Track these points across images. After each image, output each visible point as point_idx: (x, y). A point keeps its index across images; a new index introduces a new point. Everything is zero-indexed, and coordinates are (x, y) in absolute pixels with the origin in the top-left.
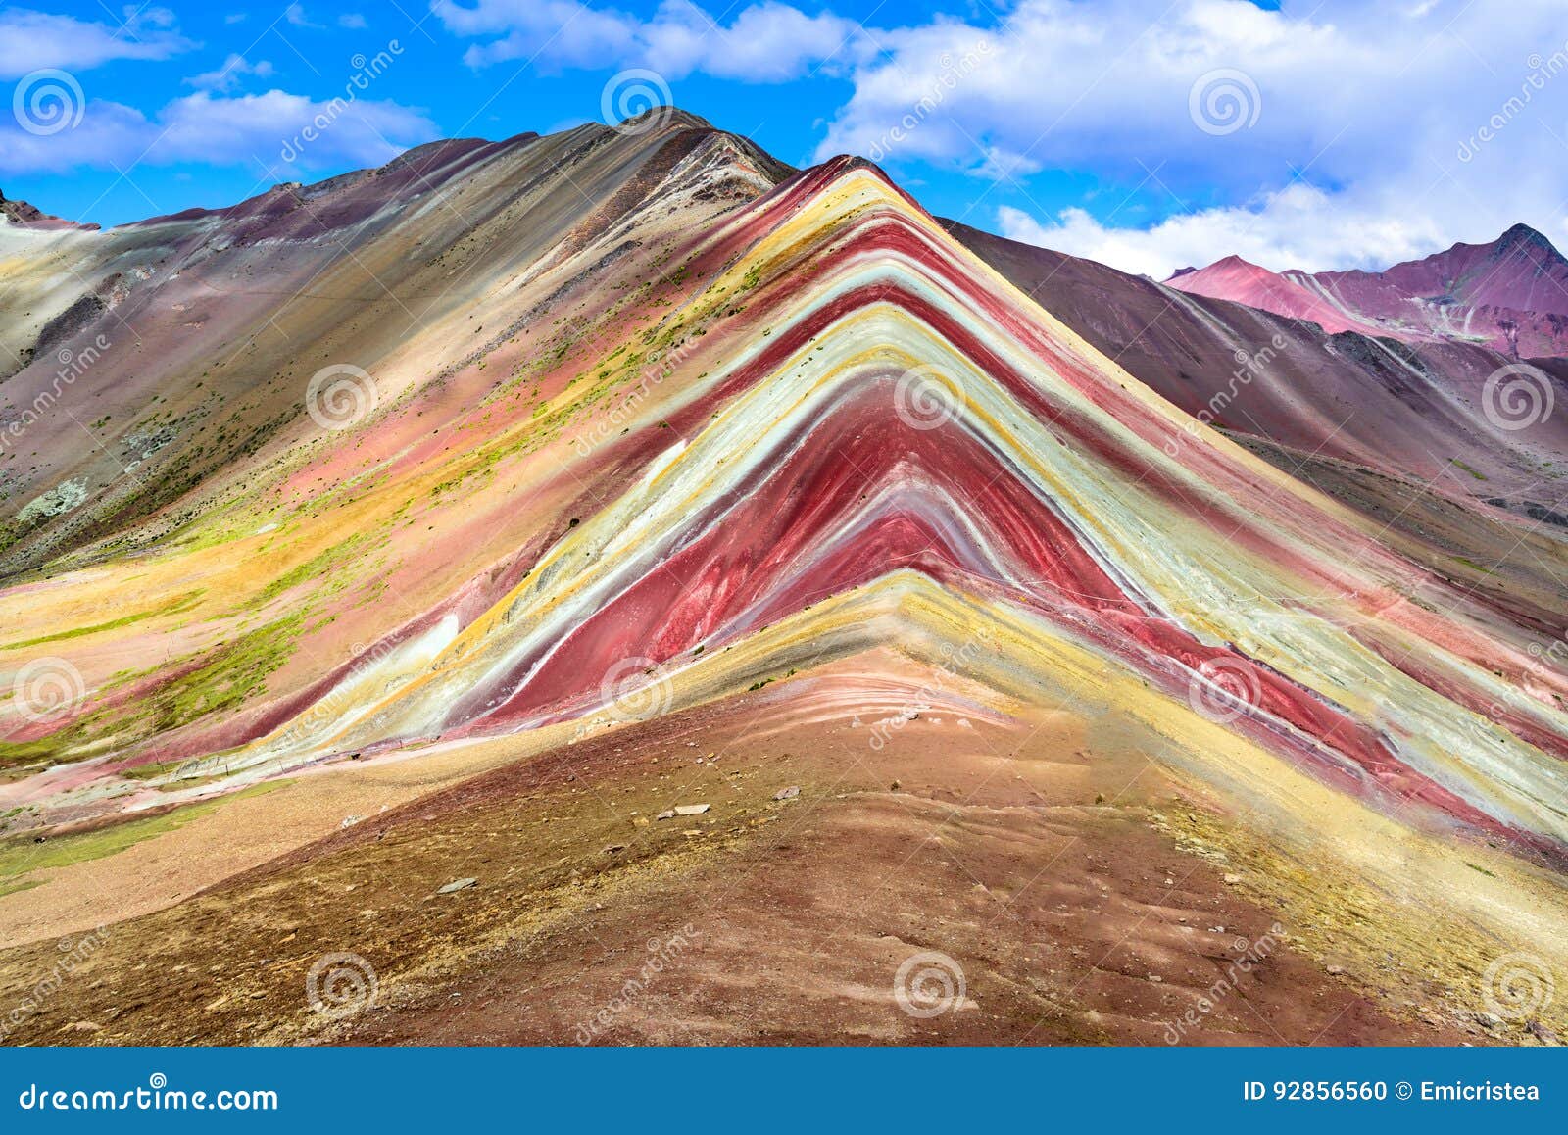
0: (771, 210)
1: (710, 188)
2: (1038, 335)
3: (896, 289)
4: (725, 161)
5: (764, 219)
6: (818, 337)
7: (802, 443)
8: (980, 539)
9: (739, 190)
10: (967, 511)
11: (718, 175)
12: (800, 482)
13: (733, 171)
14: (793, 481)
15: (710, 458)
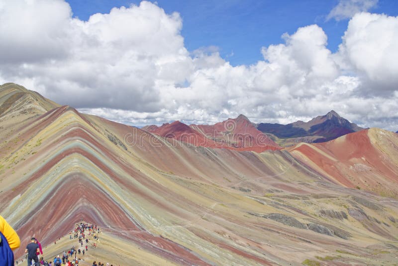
0: (45, 120)
1: (25, 110)
2: (118, 158)
3: (79, 149)
4: (30, 102)
5: (42, 123)
6: (58, 163)
7: (55, 194)
8: (101, 217)
9: (34, 111)
10: (98, 210)
11: (28, 106)
12: (54, 205)
13: (32, 105)
14: (52, 205)
15: (29, 200)
